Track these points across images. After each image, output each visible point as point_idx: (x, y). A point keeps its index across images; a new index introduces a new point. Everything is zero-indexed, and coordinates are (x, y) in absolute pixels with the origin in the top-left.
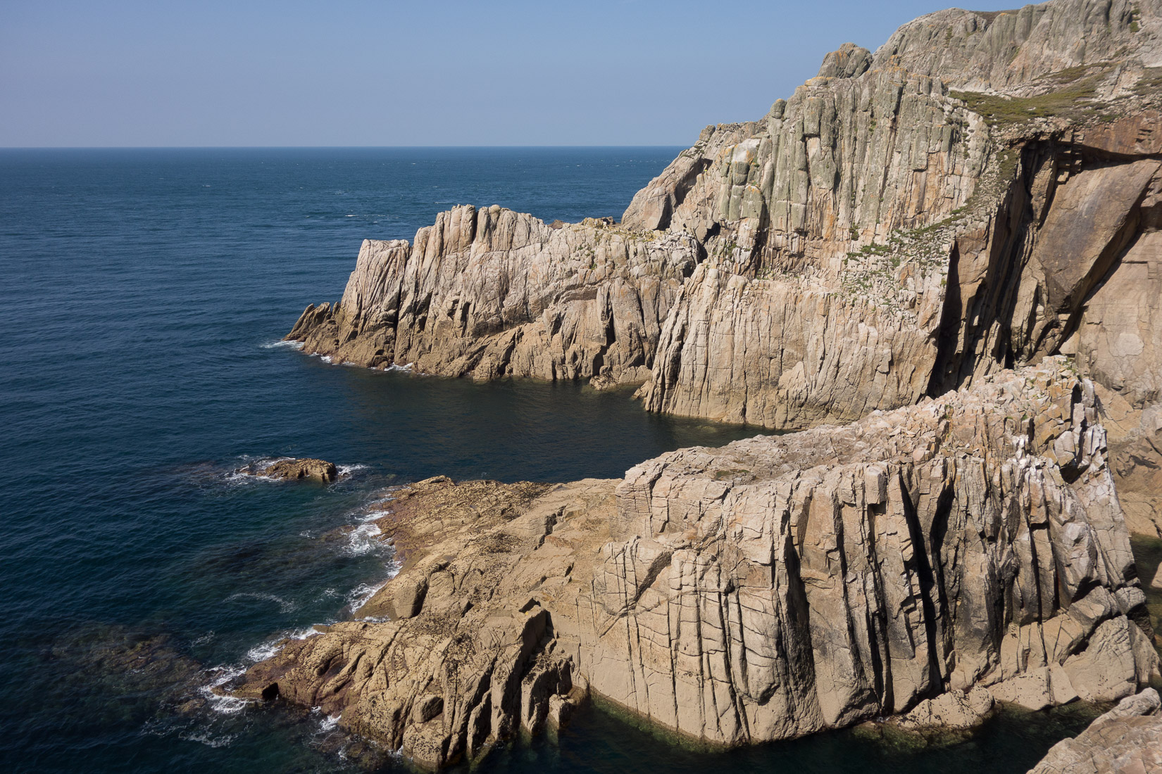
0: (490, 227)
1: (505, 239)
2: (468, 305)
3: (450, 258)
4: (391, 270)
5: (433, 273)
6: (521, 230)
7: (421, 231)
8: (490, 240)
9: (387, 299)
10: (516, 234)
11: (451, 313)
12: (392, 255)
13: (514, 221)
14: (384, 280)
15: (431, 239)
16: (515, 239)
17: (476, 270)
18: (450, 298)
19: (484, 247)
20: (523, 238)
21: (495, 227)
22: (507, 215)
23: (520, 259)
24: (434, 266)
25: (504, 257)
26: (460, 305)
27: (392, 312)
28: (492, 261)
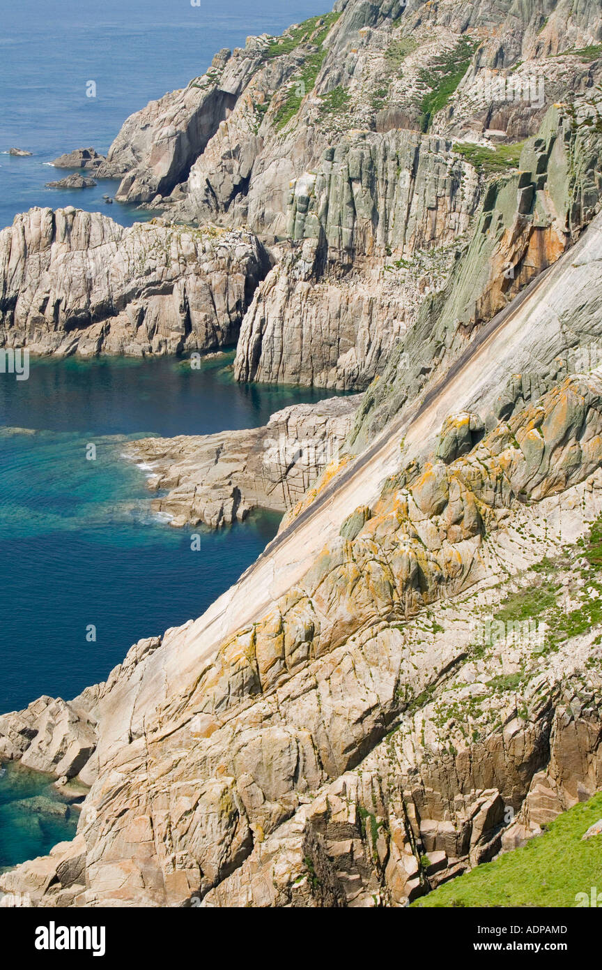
0: (68, 229)
1: (83, 239)
2: (59, 302)
3: (33, 257)
5: (19, 272)
6: (95, 229)
7: (4, 230)
8: (69, 241)
10: (92, 234)
11: (43, 309)
13: (88, 225)
16: (92, 238)
17: (61, 269)
18: (41, 294)
19: (65, 247)
20: (99, 237)
21: (72, 227)
22: (82, 216)
23: (99, 258)
24: (20, 266)
25: (84, 256)
26: (51, 302)
28: (75, 261)
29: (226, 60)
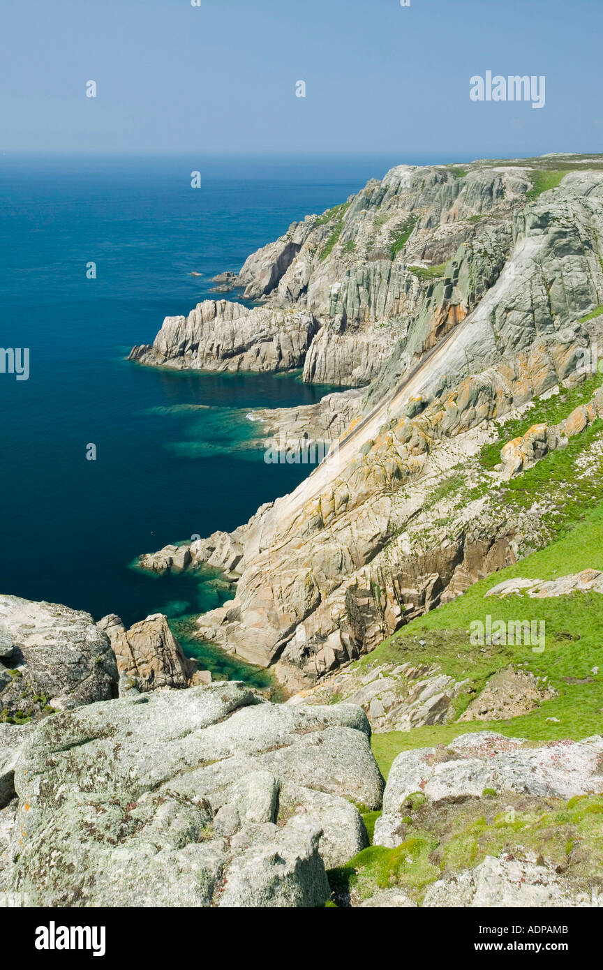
0: (223, 311)
1: (230, 315)
2: (219, 345)
3: (206, 324)
4: (181, 331)
5: (200, 331)
6: (236, 310)
7: (192, 313)
8: (223, 316)
9: (180, 343)
10: (234, 313)
11: (211, 349)
12: (180, 324)
13: (232, 308)
14: (177, 336)
15: (197, 317)
16: (234, 315)
17: (220, 330)
18: (210, 342)
19: (221, 320)
20: (237, 315)
21: (225, 310)
22: (229, 304)
23: (237, 324)
24: (200, 329)
25: (231, 324)
26: (215, 346)
27: (181, 349)
28: (226, 326)
29: (296, 227)
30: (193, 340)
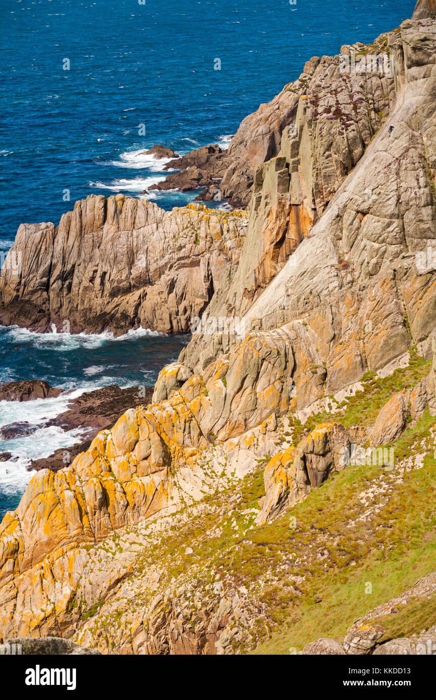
0: (118, 212)
1: (129, 221)
3: (88, 237)
4: (43, 247)
5: (76, 249)
6: (141, 213)
7: (64, 216)
8: (118, 223)
9: (42, 269)
10: (137, 217)
11: (92, 280)
12: (43, 236)
13: (134, 209)
14: (38, 256)
15: (73, 223)
16: (137, 221)
17: (109, 247)
18: (91, 268)
19: (114, 228)
20: (143, 220)
21: (121, 212)
22: (130, 202)
23: (141, 237)
24: (76, 244)
25: (129, 235)
26: (99, 274)
27: (45, 279)
28: (121, 239)
29: (316, 67)
30: (64, 263)
